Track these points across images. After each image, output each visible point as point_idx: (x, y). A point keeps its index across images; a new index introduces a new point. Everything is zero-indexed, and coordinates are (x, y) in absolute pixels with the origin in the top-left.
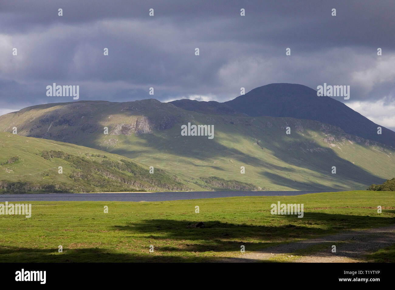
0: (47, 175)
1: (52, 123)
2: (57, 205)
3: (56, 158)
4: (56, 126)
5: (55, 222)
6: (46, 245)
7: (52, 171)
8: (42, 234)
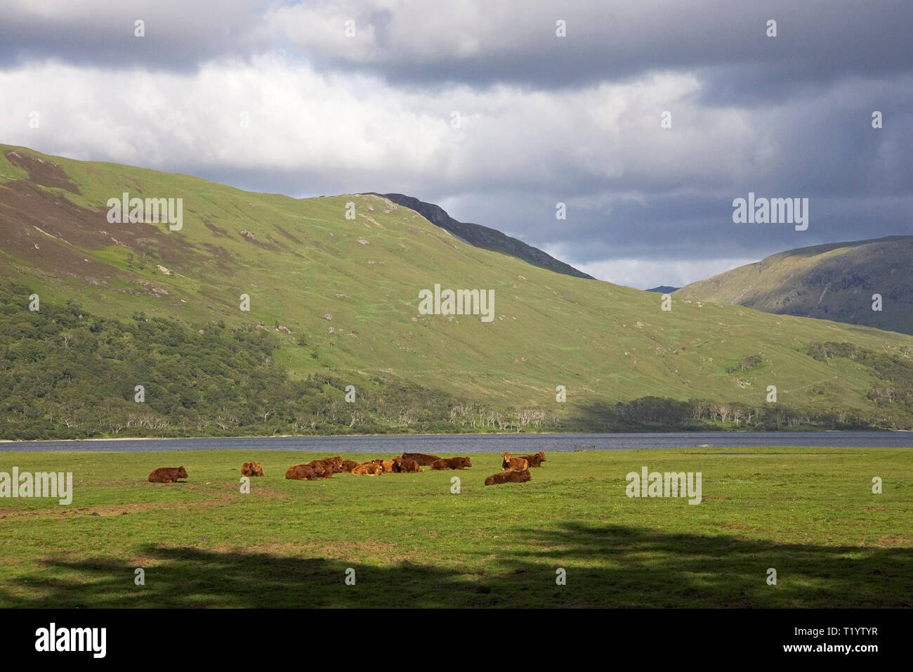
0: (821, 393)
1: (827, 285)
2: (843, 456)
3: (837, 359)
4: (836, 291)
5: (845, 491)
6: (830, 538)
7: (831, 384)
8: (821, 516)
